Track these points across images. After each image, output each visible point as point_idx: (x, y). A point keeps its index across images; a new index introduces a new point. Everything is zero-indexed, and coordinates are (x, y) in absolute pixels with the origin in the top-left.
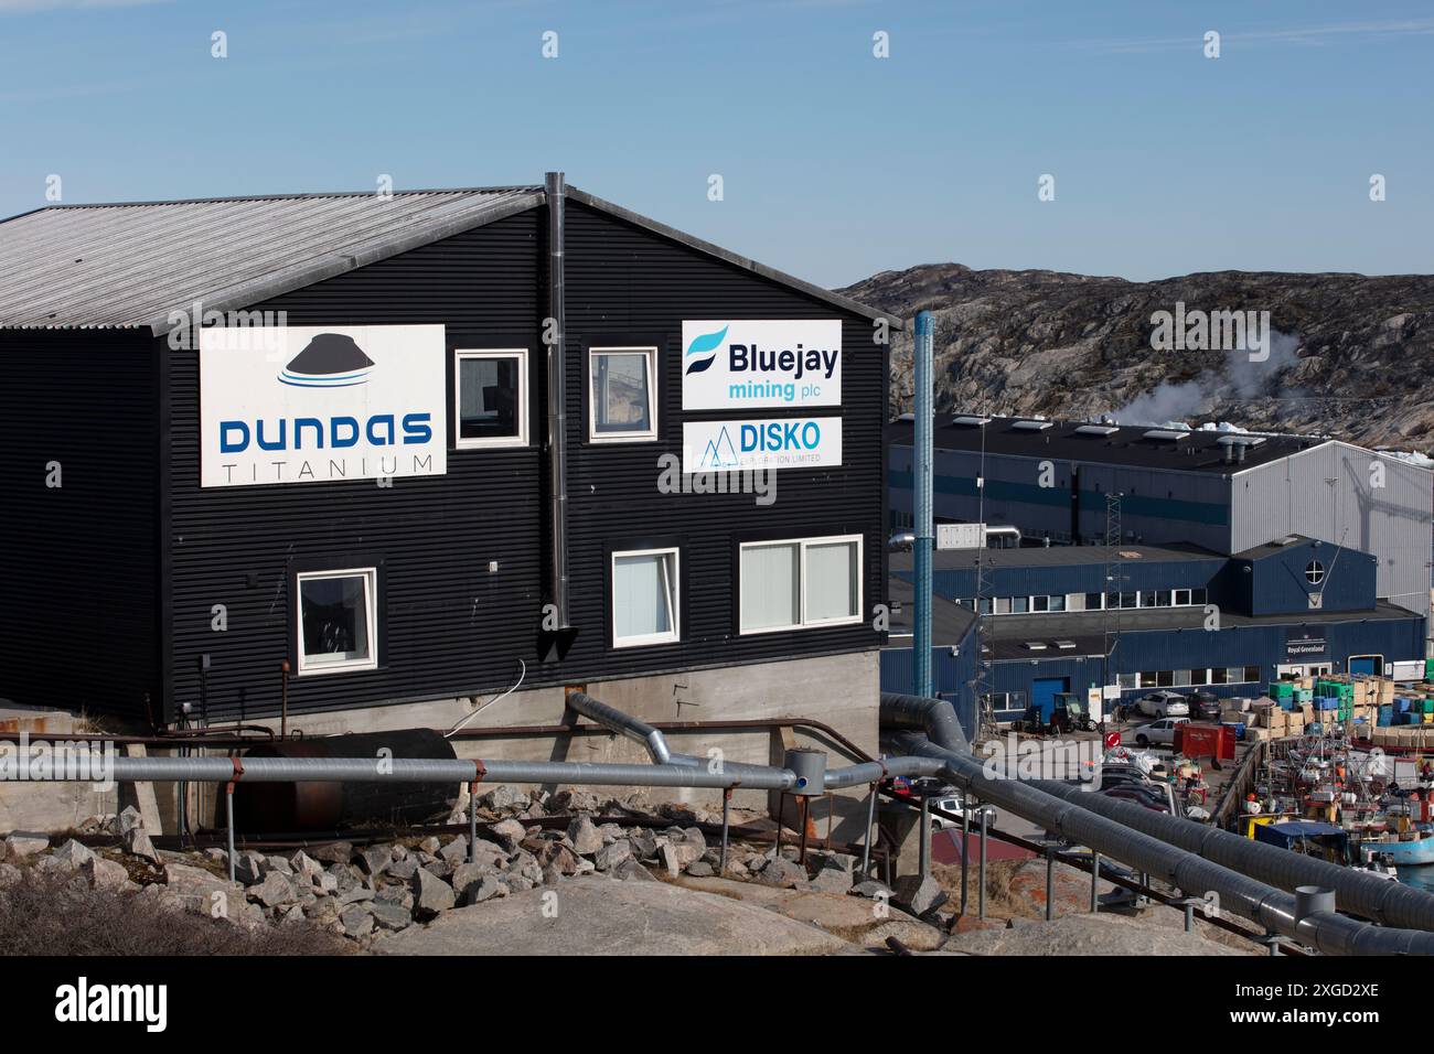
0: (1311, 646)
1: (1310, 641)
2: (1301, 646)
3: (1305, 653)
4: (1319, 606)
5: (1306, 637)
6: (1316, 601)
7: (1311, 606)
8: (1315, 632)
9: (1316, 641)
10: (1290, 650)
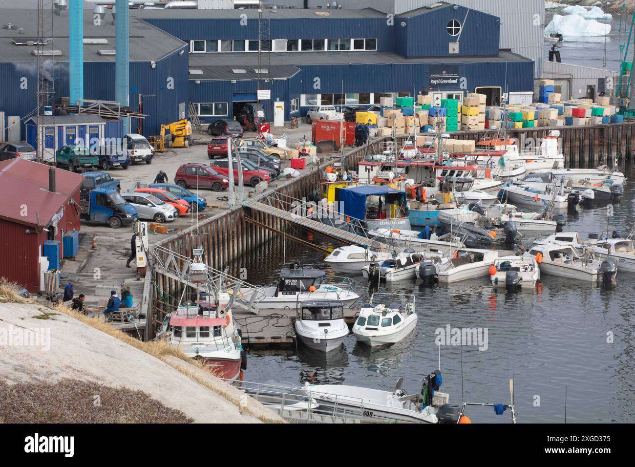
0: (448, 79)
1: (447, 76)
2: (440, 79)
3: (444, 84)
4: (457, 51)
5: (444, 72)
6: (454, 48)
7: (451, 52)
8: (453, 69)
9: (451, 75)
10: (432, 82)
